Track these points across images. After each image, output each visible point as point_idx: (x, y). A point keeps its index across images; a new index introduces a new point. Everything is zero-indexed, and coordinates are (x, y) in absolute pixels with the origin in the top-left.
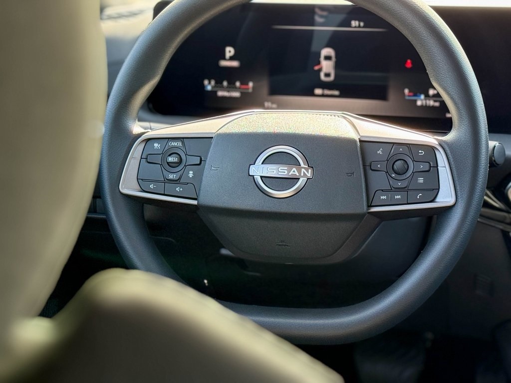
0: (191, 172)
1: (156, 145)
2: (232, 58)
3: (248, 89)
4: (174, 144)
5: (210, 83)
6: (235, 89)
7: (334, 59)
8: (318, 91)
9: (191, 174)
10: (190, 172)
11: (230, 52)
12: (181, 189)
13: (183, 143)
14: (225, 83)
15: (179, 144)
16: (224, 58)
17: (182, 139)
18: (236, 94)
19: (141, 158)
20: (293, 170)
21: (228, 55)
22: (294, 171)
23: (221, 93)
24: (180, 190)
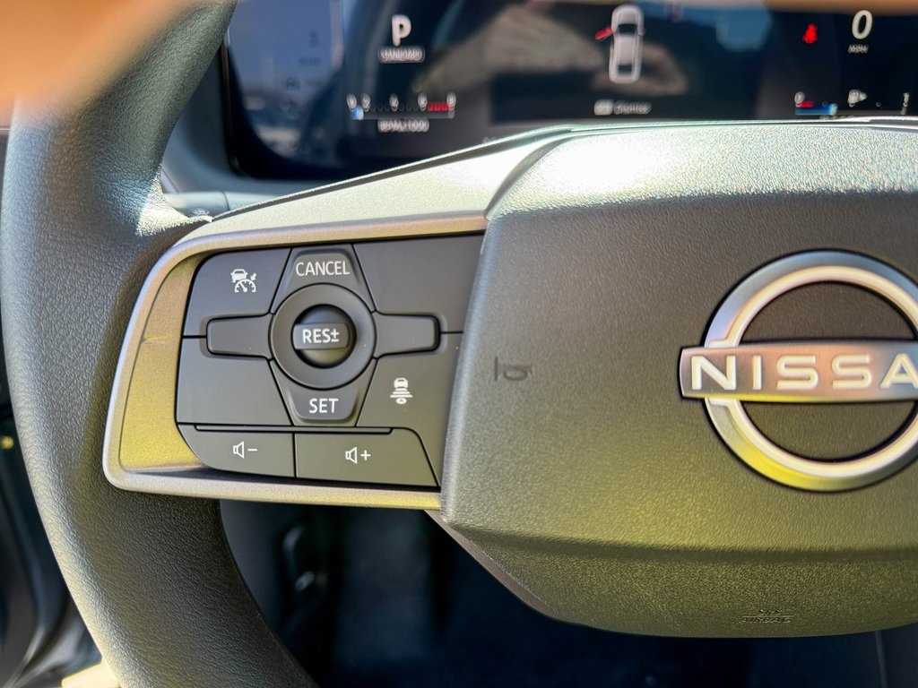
0: (401, 384)
1: (239, 277)
2: (406, 43)
3: (446, 112)
4: (318, 268)
5: (359, 103)
6: (417, 113)
7: (640, 31)
8: (603, 107)
9: (401, 391)
10: (397, 384)
11: (401, 26)
12: (366, 455)
13: (354, 262)
14: (394, 103)
15: (337, 267)
16: (389, 43)
17: (348, 247)
18: (420, 126)
19: (183, 337)
20: (896, 367)
21: (397, 36)
22: (902, 371)
23: (385, 126)
24: (360, 459)
